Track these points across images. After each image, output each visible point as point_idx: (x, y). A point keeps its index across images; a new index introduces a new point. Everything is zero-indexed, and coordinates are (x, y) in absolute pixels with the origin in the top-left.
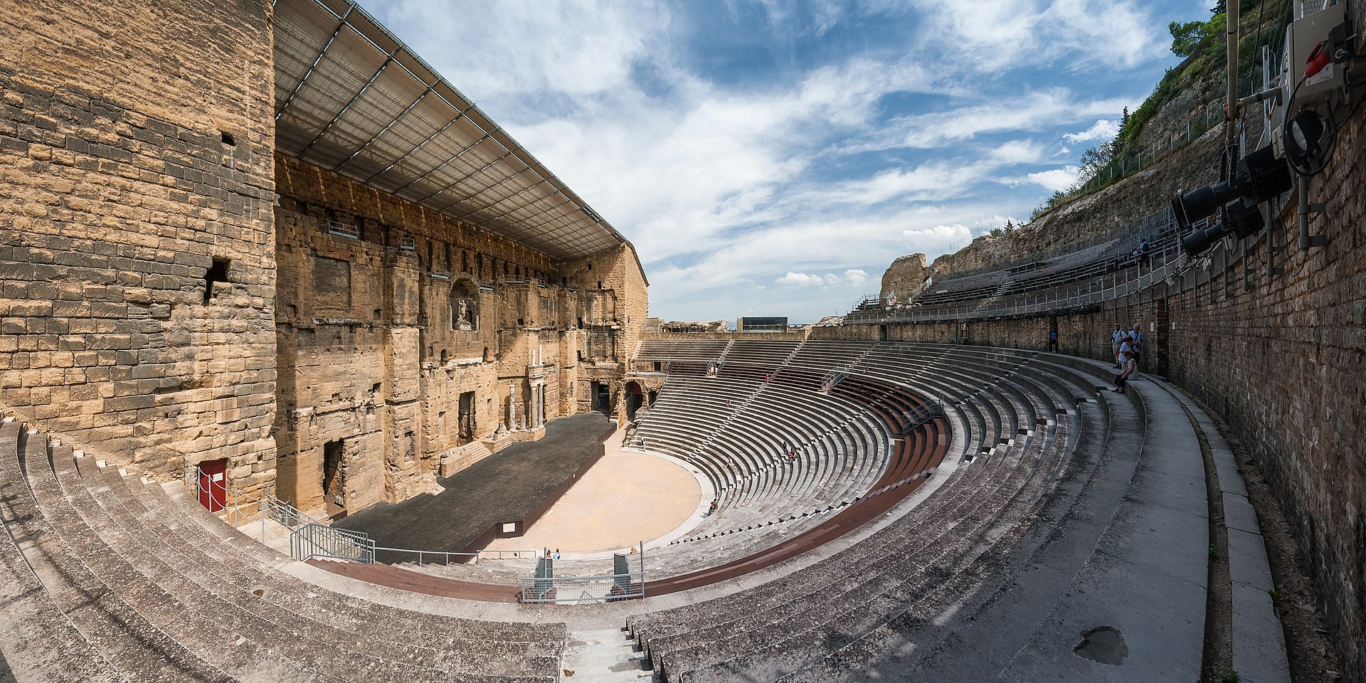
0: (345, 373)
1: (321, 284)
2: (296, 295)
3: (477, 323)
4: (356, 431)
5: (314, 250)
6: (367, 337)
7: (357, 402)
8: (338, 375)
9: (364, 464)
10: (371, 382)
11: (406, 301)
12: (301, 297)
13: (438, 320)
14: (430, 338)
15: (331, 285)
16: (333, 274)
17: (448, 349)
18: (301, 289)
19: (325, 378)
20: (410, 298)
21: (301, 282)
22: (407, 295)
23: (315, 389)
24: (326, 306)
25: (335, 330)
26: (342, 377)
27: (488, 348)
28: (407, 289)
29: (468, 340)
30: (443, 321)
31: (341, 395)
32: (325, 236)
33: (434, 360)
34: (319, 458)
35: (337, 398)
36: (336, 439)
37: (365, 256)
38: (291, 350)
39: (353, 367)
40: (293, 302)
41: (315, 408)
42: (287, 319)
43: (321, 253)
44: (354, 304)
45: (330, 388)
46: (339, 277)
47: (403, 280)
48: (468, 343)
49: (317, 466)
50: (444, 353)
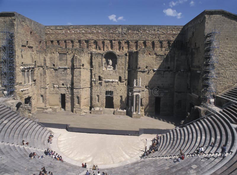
0: (65, 79)
1: (60, 59)
2: (54, 62)
3: (116, 67)
4: (68, 93)
7: (68, 86)
9: (70, 101)
12: (55, 62)
13: (97, 66)
14: (94, 72)
15: (63, 59)
16: (63, 57)
17: (101, 76)
19: (60, 80)
20: (79, 61)
21: (56, 59)
23: (58, 82)
24: (61, 64)
25: (63, 69)
26: (64, 80)
27: (121, 76)
28: (78, 59)
29: (110, 73)
30: (100, 67)
31: (64, 84)
32: (61, 49)
33: (95, 79)
34: (59, 96)
35: (63, 85)
36: (63, 93)
37: (71, 51)
38: (53, 73)
39: (67, 78)
40: (54, 64)
41: (58, 86)
42: (53, 67)
43: (60, 53)
44: (67, 63)
45: (62, 82)
46: (65, 57)
47: (76, 56)
48: (111, 74)
49: (59, 98)
50: (99, 77)
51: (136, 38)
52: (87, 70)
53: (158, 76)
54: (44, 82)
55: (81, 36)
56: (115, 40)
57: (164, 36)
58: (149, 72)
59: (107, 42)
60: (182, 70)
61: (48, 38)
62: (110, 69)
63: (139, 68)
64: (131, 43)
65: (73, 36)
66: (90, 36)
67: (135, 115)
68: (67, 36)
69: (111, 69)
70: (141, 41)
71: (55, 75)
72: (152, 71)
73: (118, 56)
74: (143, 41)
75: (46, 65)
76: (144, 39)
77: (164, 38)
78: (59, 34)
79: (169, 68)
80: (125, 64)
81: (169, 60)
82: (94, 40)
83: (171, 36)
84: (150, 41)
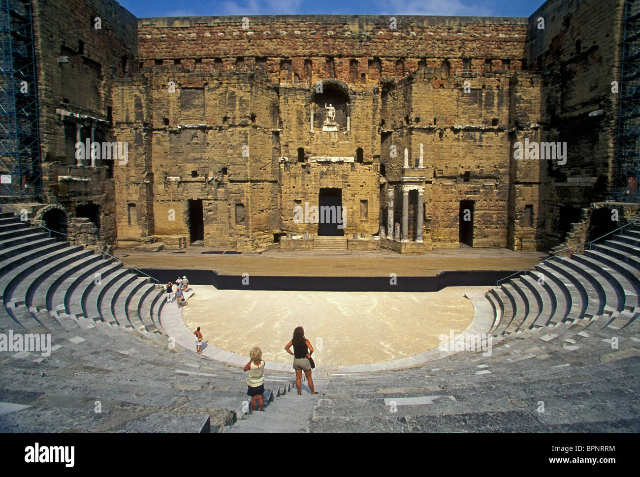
0: (201, 158)
1: (185, 104)
2: (168, 112)
3: (348, 124)
4: (210, 197)
5: (180, 85)
6: (217, 135)
7: (210, 178)
8: (195, 160)
9: (216, 219)
10: (220, 166)
11: (237, 107)
12: (171, 113)
13: (294, 122)
14: (285, 138)
15: (192, 105)
16: (194, 98)
17: (306, 148)
18: (171, 109)
19: (187, 161)
20: (241, 105)
21: (171, 104)
22: (237, 103)
23: (180, 167)
24: (188, 118)
25: (193, 132)
26: (199, 161)
27: (363, 148)
28: (238, 99)
29: (333, 140)
30: (301, 123)
31: (198, 172)
32: (187, 75)
33: (289, 157)
34: (184, 207)
35: (195, 174)
36: (195, 199)
37: (216, 82)
38: (166, 144)
39: (206, 155)
40: (166, 117)
41: (181, 177)
42: (164, 126)
43: (184, 86)
44: (206, 115)
45: (191, 167)
46: (198, 98)
47: (234, 92)
48: (333, 144)
49: (183, 211)
50: (301, 151)
51: (399, 49)
52: (265, 132)
53: (466, 143)
54: (136, 166)
55: (245, 47)
56: (340, 56)
57: (475, 46)
58: (441, 135)
59: (319, 62)
60: (532, 126)
61: (146, 52)
62: (330, 129)
63: (418, 120)
64: (385, 63)
65: (222, 46)
66: (271, 46)
67: (408, 247)
68: (203, 47)
69: (335, 129)
70: (413, 57)
71: (171, 148)
72: (448, 130)
73: (354, 93)
74: (418, 57)
75: (142, 119)
76: (422, 54)
77: (477, 51)
78: (179, 41)
79: (495, 122)
80: (374, 116)
81: (496, 102)
82: (283, 57)
83: (493, 46)
84: (439, 58)
